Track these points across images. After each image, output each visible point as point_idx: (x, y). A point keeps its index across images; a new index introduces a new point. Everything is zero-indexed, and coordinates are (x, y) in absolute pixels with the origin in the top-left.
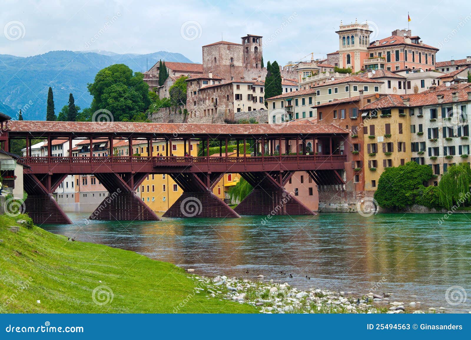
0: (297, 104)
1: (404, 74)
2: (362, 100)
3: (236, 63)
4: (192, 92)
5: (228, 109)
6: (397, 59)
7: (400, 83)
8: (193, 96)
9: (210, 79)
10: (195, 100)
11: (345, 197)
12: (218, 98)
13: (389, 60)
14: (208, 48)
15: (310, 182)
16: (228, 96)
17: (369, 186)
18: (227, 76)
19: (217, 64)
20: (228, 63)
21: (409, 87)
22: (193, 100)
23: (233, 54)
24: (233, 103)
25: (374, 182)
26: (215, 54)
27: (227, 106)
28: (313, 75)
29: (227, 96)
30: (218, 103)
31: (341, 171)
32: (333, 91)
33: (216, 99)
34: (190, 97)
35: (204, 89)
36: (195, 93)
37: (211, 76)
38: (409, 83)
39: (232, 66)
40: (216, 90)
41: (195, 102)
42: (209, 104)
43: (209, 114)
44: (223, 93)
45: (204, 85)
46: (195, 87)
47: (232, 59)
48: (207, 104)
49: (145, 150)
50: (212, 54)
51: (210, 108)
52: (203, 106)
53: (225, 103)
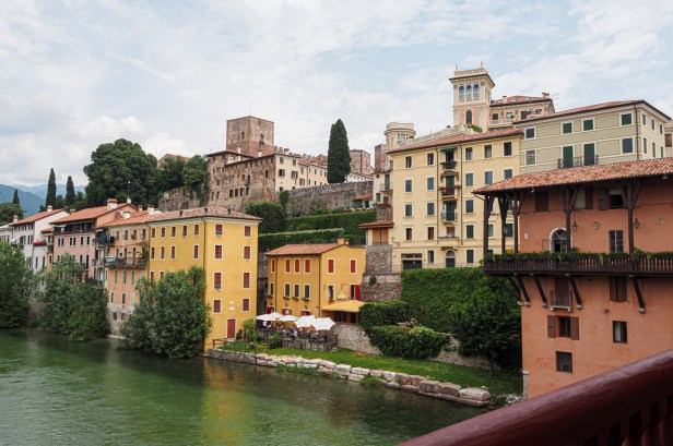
0: (469, 158)
4: (214, 170)
5: (267, 187)
8: (216, 174)
9: (238, 155)
10: (219, 178)
12: (252, 175)
14: (234, 122)
16: (267, 171)
19: (244, 140)
20: (258, 140)
22: (215, 178)
23: (264, 131)
24: (274, 181)
26: (244, 128)
27: (265, 184)
29: (265, 172)
30: (251, 181)
33: (249, 177)
34: (211, 175)
35: (232, 165)
36: (219, 170)
37: (239, 151)
39: (262, 143)
40: (249, 165)
41: (218, 181)
42: (238, 183)
43: (236, 195)
44: (259, 167)
45: (230, 161)
46: (219, 163)
47: (262, 136)
48: (236, 183)
49: (158, 233)
50: (239, 130)
51: (239, 187)
52: (229, 185)
53: (263, 181)
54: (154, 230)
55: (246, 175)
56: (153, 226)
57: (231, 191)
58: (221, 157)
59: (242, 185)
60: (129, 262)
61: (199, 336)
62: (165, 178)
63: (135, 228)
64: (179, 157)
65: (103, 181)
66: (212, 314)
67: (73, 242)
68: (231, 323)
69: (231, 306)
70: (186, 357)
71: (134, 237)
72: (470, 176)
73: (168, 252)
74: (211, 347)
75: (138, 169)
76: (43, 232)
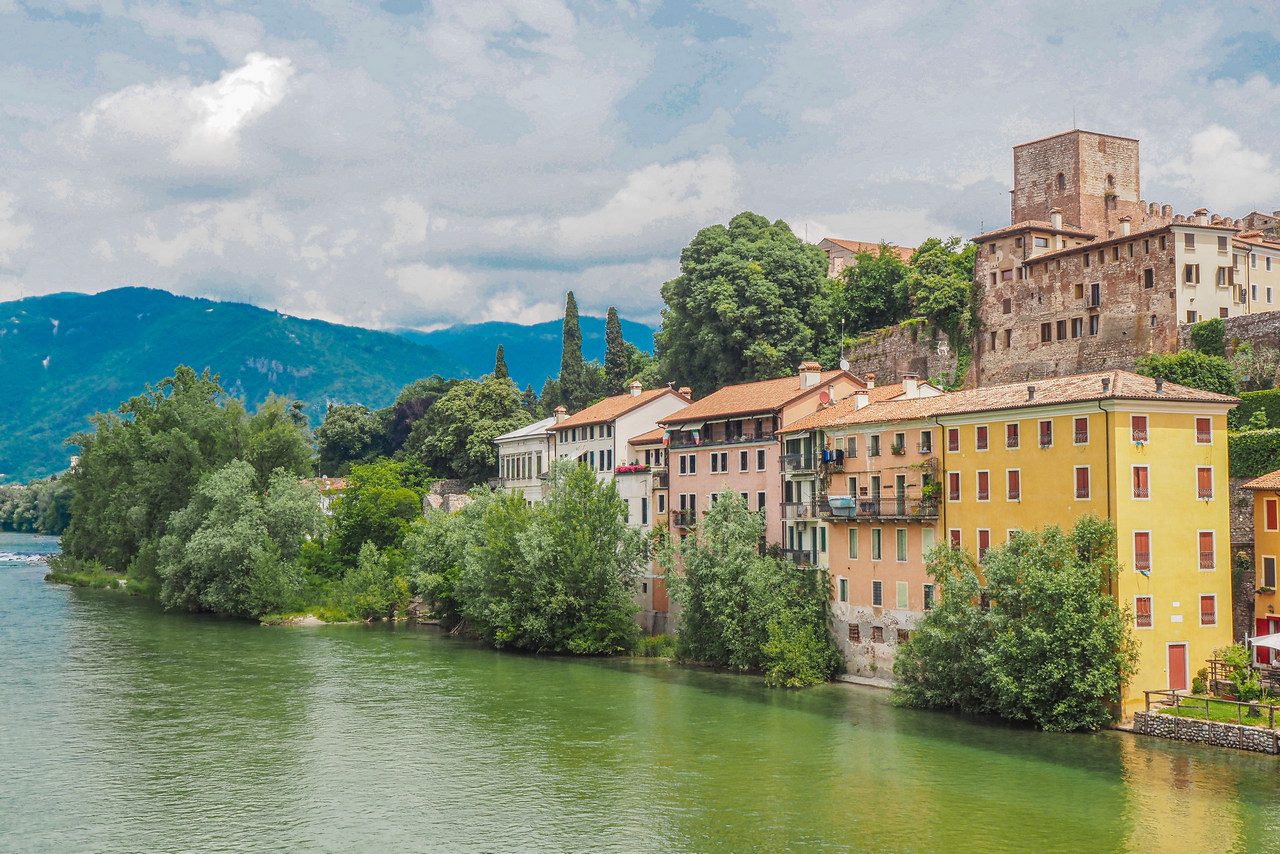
3: (1120, 193)
4: (994, 275)
5: (1150, 313)
8: (1000, 284)
9: (1054, 234)
10: (1008, 295)
12: (1102, 284)
14: (1034, 150)
16: (1149, 273)
18: (1098, 228)
19: (1066, 193)
20: (1100, 189)
22: (999, 296)
23: (1114, 165)
24: (1172, 295)
26: (1061, 163)
27: (1144, 303)
29: (1142, 273)
30: (1102, 299)
33: (1096, 287)
34: (988, 288)
35: (1037, 262)
36: (1007, 274)
37: (1058, 222)
39: (1110, 199)
40: (1094, 258)
41: (1007, 303)
42: (1065, 305)
43: (1061, 336)
44: (1125, 263)
45: (1037, 249)
46: (1005, 256)
47: (1110, 178)
48: (1057, 305)
49: (968, 440)
50: (1047, 167)
51: (1068, 316)
52: (1037, 311)
53: (1137, 297)
54: (954, 434)
55: (1087, 283)
56: (950, 424)
57: (1046, 327)
58: (1011, 242)
59: (1077, 308)
60: (889, 508)
61: (1112, 684)
62: (852, 301)
63: (901, 429)
64: (884, 248)
65: (714, 316)
66: (1133, 630)
67: (719, 463)
68: (1177, 651)
69: (1175, 611)
70: (1082, 730)
71: (898, 451)
73: (999, 485)
74: (1141, 709)
75: (791, 283)
76: (633, 443)
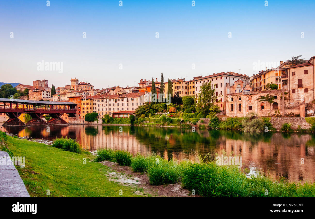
0: (61, 97)
1: (88, 91)
2: (81, 97)
3: (42, 86)
6: (85, 88)
7: (87, 93)
9: (35, 89)
11: (76, 120)
13: (83, 88)
14: (35, 82)
15: (66, 116)
16: (41, 94)
17: (82, 117)
18: (40, 89)
19: (37, 86)
20: (40, 86)
21: (89, 94)
25: (83, 117)
26: (37, 83)
27: (40, 96)
28: (64, 90)
31: (75, 113)
32: (71, 94)
34: (29, 93)
35: (34, 92)
36: (31, 92)
38: (89, 93)
39: (41, 86)
40: (37, 92)
41: (31, 95)
42: (35, 96)
44: (39, 93)
45: (34, 90)
55: (37, 94)
58: (31, 90)
59: (36, 96)
72: (61, 99)
